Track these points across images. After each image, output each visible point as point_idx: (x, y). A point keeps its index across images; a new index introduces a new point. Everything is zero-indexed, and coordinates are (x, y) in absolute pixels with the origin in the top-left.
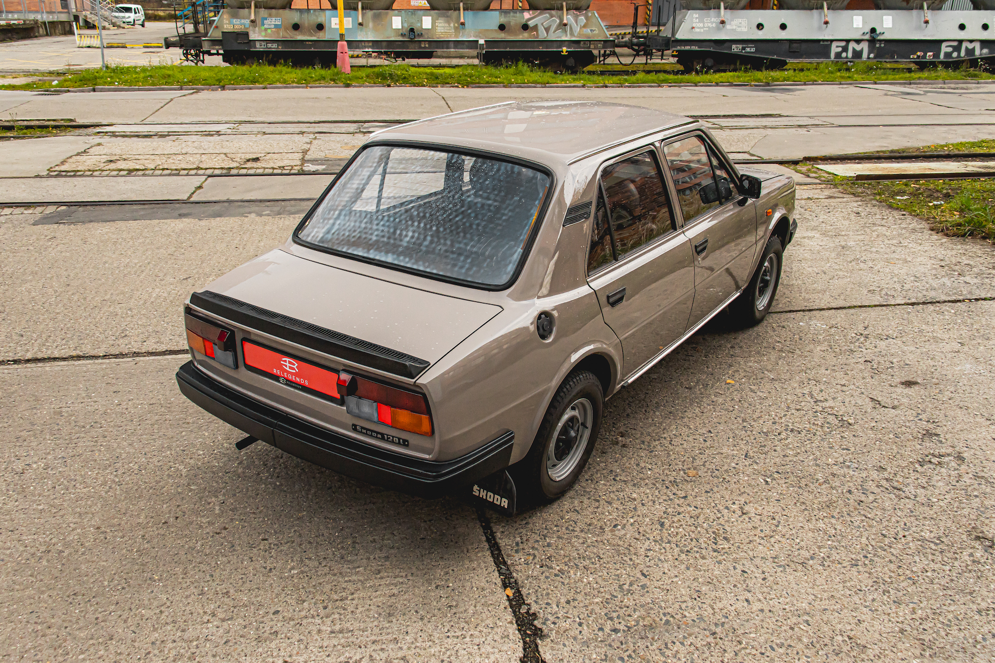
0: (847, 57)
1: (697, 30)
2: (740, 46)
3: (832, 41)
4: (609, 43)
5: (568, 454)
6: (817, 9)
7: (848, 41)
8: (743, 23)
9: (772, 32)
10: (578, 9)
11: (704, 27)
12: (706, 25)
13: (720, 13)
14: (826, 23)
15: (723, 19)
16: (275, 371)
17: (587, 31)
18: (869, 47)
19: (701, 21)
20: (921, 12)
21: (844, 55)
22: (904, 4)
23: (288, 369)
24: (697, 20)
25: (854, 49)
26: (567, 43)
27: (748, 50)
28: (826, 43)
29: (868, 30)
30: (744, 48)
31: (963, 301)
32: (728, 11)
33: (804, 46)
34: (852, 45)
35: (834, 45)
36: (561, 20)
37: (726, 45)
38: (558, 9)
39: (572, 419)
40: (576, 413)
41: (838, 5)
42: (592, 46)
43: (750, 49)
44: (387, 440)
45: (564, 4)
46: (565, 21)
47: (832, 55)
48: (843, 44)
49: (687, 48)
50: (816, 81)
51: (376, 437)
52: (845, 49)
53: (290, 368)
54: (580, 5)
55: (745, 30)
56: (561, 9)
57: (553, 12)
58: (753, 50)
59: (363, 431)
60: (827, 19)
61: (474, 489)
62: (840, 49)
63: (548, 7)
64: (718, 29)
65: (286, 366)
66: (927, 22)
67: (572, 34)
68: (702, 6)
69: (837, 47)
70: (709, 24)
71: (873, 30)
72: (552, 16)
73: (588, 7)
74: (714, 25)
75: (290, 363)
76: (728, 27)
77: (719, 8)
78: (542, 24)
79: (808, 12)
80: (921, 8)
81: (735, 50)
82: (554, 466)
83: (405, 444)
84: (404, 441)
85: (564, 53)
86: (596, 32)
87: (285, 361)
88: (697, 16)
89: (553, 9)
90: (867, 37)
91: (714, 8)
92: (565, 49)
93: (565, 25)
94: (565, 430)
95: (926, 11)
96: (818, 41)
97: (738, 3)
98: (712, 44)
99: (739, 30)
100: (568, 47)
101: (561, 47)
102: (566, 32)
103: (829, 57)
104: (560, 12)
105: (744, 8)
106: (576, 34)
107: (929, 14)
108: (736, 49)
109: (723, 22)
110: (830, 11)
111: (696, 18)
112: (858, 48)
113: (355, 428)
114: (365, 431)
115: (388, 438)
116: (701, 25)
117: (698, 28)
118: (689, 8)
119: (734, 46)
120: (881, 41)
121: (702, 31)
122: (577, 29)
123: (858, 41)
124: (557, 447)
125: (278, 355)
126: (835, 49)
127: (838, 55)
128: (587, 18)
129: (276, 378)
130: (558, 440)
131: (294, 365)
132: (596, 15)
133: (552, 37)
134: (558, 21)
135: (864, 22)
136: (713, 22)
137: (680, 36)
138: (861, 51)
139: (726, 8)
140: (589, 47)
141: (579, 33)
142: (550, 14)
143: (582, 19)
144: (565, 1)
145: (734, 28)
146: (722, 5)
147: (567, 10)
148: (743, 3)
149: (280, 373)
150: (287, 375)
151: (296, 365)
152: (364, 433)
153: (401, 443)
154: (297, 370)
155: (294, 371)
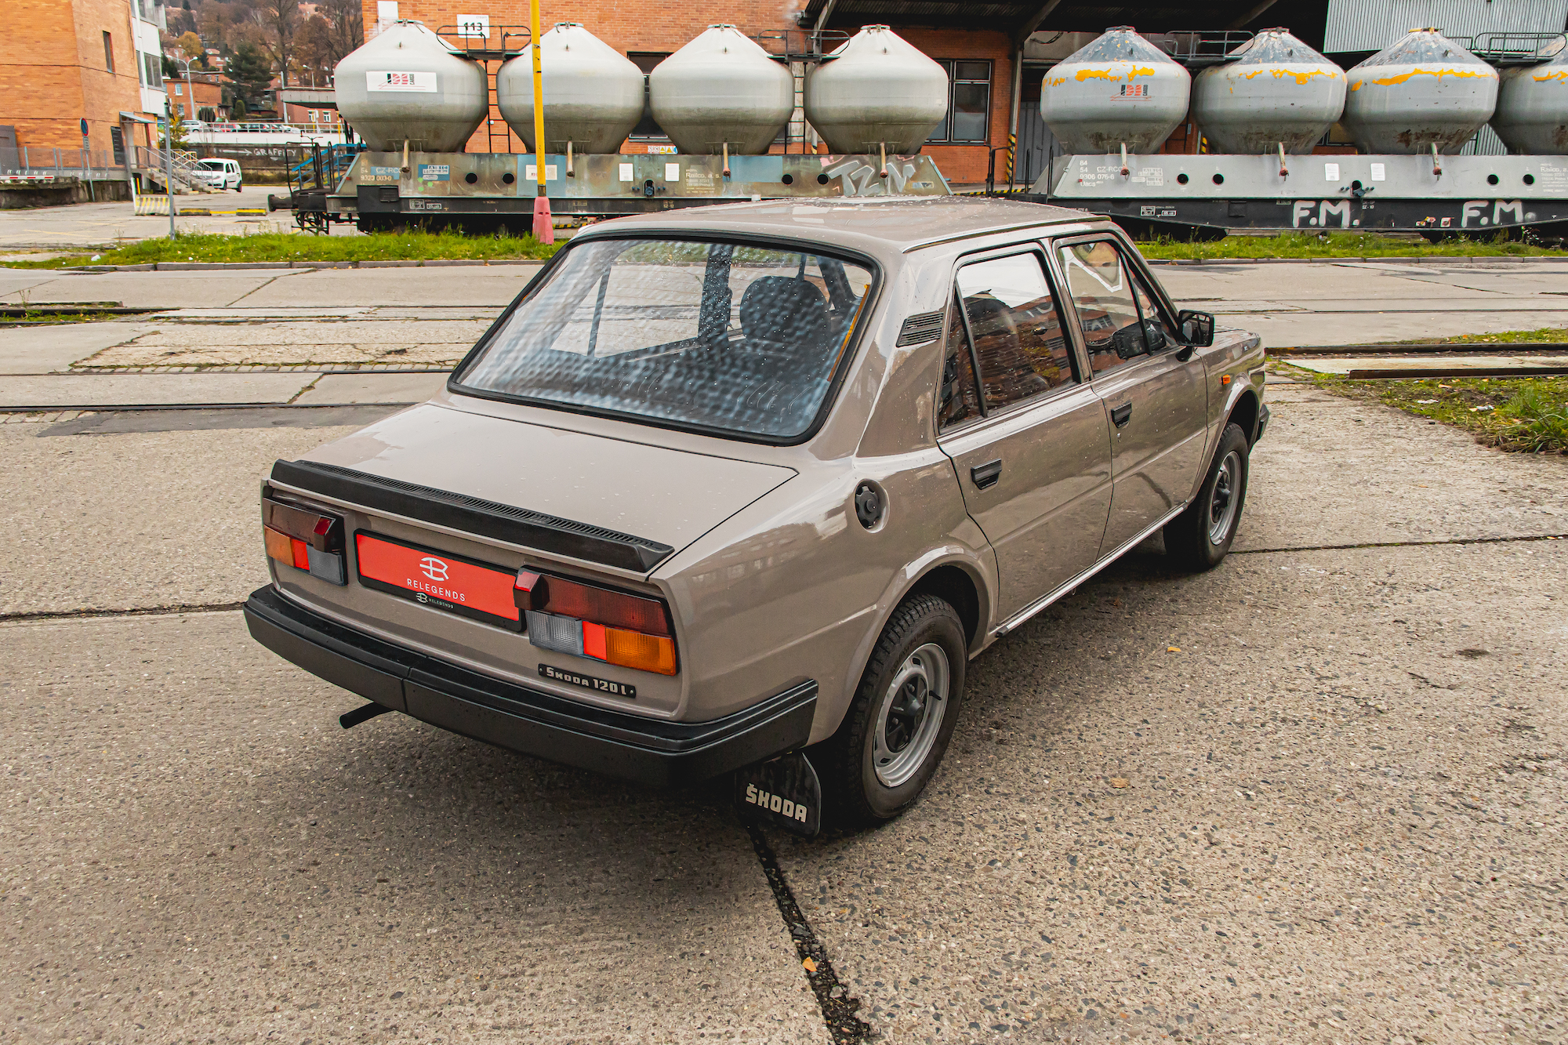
0: (1317, 225)
1: (1087, 184)
2: (1154, 208)
3: (1294, 200)
5: (909, 741)
6: (1268, 153)
7: (1318, 201)
8: (1156, 173)
9: (1200, 188)
10: (903, 152)
11: (1096, 180)
12: (1100, 176)
13: (1120, 158)
14: (1284, 173)
15: (1126, 167)
16: (409, 583)
17: (918, 185)
18: (1351, 209)
19: (1092, 171)
20: (1429, 158)
21: (1313, 221)
22: (1403, 146)
23: (431, 576)
24: (1086, 170)
25: (1328, 213)
27: (1166, 213)
28: (1284, 203)
29: (1348, 184)
30: (1158, 211)
31: (1545, 538)
32: (1133, 156)
33: (1251, 207)
34: (1324, 207)
35: (1297, 206)
36: (878, 168)
37: (1132, 206)
38: (872, 153)
39: (914, 679)
40: (921, 670)
41: (1300, 148)
43: (1169, 213)
44: (599, 689)
45: (882, 145)
46: (884, 171)
47: (1296, 222)
48: (1312, 205)
50: (1272, 257)
51: (580, 685)
52: (1315, 213)
53: (436, 574)
54: (906, 146)
55: (1160, 183)
56: (878, 152)
57: (866, 157)
58: (1173, 214)
59: (557, 675)
60: (1285, 168)
61: (749, 792)
62: (1306, 213)
63: (857, 149)
64: (1118, 182)
65: (428, 571)
66: (1438, 172)
67: (894, 189)
68: (1092, 148)
69: (1302, 209)
70: (1105, 176)
71: (1356, 185)
72: (864, 163)
73: (919, 151)
74: (1112, 177)
75: (435, 565)
76: (1134, 179)
77: (1119, 152)
78: (849, 175)
79: (1256, 157)
80: (1429, 151)
81: (1146, 214)
82: (885, 761)
83: (630, 693)
84: (628, 688)
86: (932, 186)
87: (427, 563)
88: (1086, 163)
89: (865, 153)
90: (1348, 194)
91: (1112, 152)
93: (884, 176)
94: (903, 696)
95: (1436, 156)
96: (1273, 200)
97: (1148, 145)
98: (1110, 205)
99: (1150, 183)
102: (885, 186)
103: (1290, 224)
104: (875, 157)
105: (1156, 152)
106: (900, 190)
107: (1441, 161)
108: (1146, 212)
109: (1125, 172)
110: (1290, 157)
111: (1085, 166)
112: (1334, 210)
113: (542, 672)
114: (559, 676)
115: (600, 685)
116: (1092, 177)
117: (1089, 181)
118: (1072, 151)
119: (1143, 208)
120: (1369, 200)
121: (1094, 185)
122: (902, 183)
123: (1334, 201)
124: (890, 725)
125: (417, 553)
126: (1299, 212)
127: (1304, 222)
128: (918, 166)
129: (410, 595)
130: (892, 714)
131: (442, 567)
132: (932, 161)
133: (864, 193)
134: (873, 170)
135: (1342, 172)
136: (1111, 172)
137: (1060, 192)
138: (1340, 216)
139: (1129, 152)
141: (906, 189)
142: (860, 160)
143: (910, 167)
144: (883, 140)
145: (1143, 180)
146: (1123, 147)
147: (887, 154)
148: (1155, 144)
149: (418, 585)
150: (430, 589)
151: (446, 567)
152: (559, 679)
153: (623, 692)
154: (447, 577)
155: (442, 579)
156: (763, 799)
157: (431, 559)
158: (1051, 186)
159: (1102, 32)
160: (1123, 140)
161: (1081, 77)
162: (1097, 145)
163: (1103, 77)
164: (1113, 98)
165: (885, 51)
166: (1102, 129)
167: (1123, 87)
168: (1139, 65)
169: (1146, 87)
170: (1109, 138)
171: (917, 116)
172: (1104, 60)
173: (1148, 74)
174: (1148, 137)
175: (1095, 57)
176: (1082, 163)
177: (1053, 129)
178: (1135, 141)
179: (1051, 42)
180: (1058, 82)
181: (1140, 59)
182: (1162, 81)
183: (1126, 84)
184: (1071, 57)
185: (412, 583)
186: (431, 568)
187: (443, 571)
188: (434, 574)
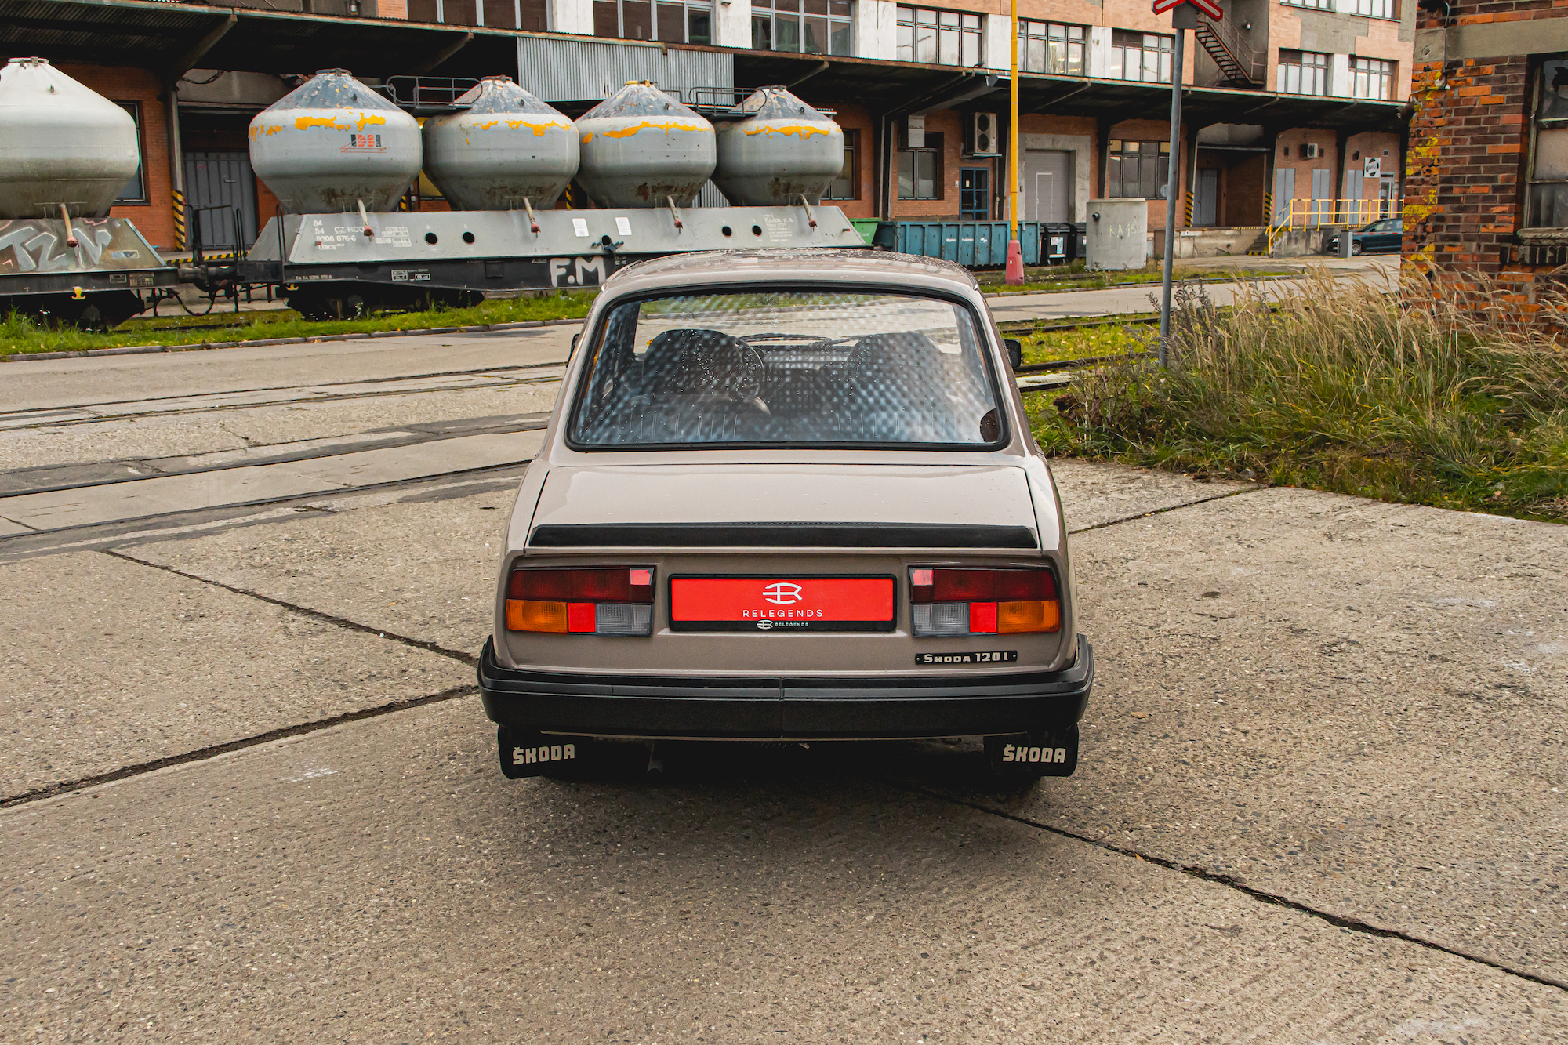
0: (576, 283)
1: (327, 247)
2: (405, 272)
3: (549, 258)
4: (166, 276)
6: (515, 208)
7: (573, 258)
8: (401, 233)
9: (450, 248)
10: (89, 215)
11: (336, 242)
12: (339, 238)
13: (361, 217)
14: (535, 230)
15: (368, 227)
16: (747, 614)
17: (120, 255)
18: (605, 265)
19: (329, 232)
20: (668, 211)
21: (571, 279)
22: (641, 199)
23: (778, 601)
24: (322, 231)
25: (584, 270)
26: (81, 278)
27: (419, 277)
28: (540, 262)
29: (598, 240)
30: (411, 275)
31: (1144, 515)
32: (371, 213)
33: (508, 267)
34: (580, 264)
35: (553, 264)
36: (62, 236)
37: (381, 270)
38: (50, 216)
41: (545, 203)
42: (133, 282)
43: (422, 277)
44: (981, 662)
45: (63, 206)
46: (71, 238)
47: (554, 281)
48: (567, 262)
49: (314, 278)
51: (962, 662)
52: (571, 270)
54: (93, 208)
55: (408, 244)
56: (58, 215)
57: (43, 222)
58: (427, 277)
59: (936, 660)
60: (535, 224)
61: (1006, 753)
62: (563, 271)
63: (28, 212)
64: (360, 244)
66: (679, 225)
67: (88, 260)
68: (323, 206)
69: (559, 267)
70: (345, 237)
71: (606, 240)
72: (41, 230)
73: (107, 213)
74: (353, 238)
75: (783, 589)
76: (378, 240)
77: (356, 209)
78: (23, 245)
79: (502, 214)
80: (666, 204)
81: (398, 279)
83: (1012, 657)
84: (1010, 653)
85: (79, 297)
86: (137, 256)
87: (772, 590)
88: (320, 223)
89: (42, 217)
90: (600, 250)
91: (348, 211)
92: (78, 290)
93: (73, 245)
95: (674, 209)
96: (529, 259)
97: (386, 202)
98: (357, 270)
99: (397, 244)
100: (84, 286)
101: (69, 286)
102: (76, 258)
103: (548, 283)
104: (56, 222)
105: (397, 208)
106: (97, 262)
107: (679, 214)
108: (398, 276)
109: (368, 233)
110: (537, 212)
111: (320, 227)
112: (590, 267)
113: (920, 660)
114: (940, 660)
115: (982, 658)
116: (331, 239)
117: (328, 243)
118: (302, 210)
119: (394, 273)
120: (621, 255)
121: (334, 248)
122: (97, 253)
123: (588, 258)
125: (756, 583)
126: (556, 271)
127: (562, 280)
128: (113, 231)
129: (751, 626)
131: (794, 589)
132: (131, 225)
133: (48, 267)
134: (56, 238)
135: (590, 228)
136: (349, 234)
137: (296, 257)
138: (596, 272)
139: (367, 210)
140: (128, 284)
141: (103, 260)
142: (35, 226)
143: (104, 234)
144: (63, 200)
145: (389, 241)
146: (361, 204)
147: (71, 218)
148: (393, 201)
149: (759, 614)
150: (776, 614)
151: (799, 588)
152: (938, 663)
153: (1006, 658)
154: (800, 598)
155: (793, 601)
156: (1022, 754)
157: (778, 585)
158: (285, 251)
159: (315, 74)
160: (360, 196)
161: (302, 125)
162: (329, 203)
163: (329, 126)
164: (344, 149)
165: (52, 90)
166: (336, 184)
167: (353, 137)
168: (369, 113)
169: (378, 137)
170: (343, 194)
171: (106, 170)
172: (324, 106)
173: (377, 124)
174: (386, 192)
175: (312, 103)
176: (315, 223)
177: (269, 184)
178: (373, 197)
179: (208, 82)
180: (272, 131)
181: (365, 106)
182: (394, 130)
183: (357, 134)
184: (282, 102)
185: (750, 614)
186: (779, 593)
187: (795, 593)
188: (783, 598)
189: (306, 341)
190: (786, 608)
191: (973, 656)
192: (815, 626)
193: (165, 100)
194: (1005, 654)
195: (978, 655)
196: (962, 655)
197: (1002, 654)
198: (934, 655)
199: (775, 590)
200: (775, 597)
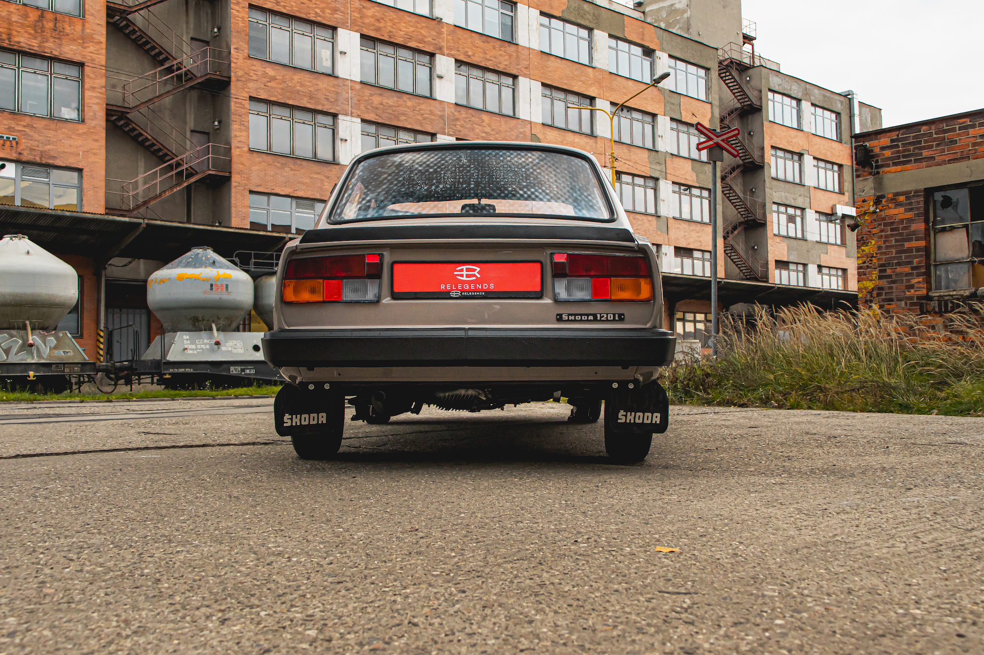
1: (191, 352)
2: (239, 368)
4: (88, 367)
8: (238, 344)
10: (44, 328)
11: (197, 349)
12: (199, 346)
13: (213, 334)
15: (217, 340)
16: (443, 288)
17: (60, 353)
19: (193, 343)
23: (464, 278)
24: (189, 342)
26: (34, 366)
27: (248, 371)
30: (243, 370)
32: (220, 332)
36: (25, 340)
37: (224, 366)
38: (19, 328)
42: (67, 370)
43: (250, 371)
44: (600, 320)
45: (28, 322)
46: (31, 341)
49: (182, 370)
51: (588, 320)
54: (46, 325)
55: (241, 351)
56: (24, 328)
57: (14, 332)
58: (253, 371)
59: (571, 318)
61: (620, 416)
63: (6, 326)
64: (212, 350)
67: (40, 355)
68: (191, 327)
70: (203, 346)
72: (12, 336)
73: (57, 327)
74: (208, 347)
75: (468, 270)
76: (223, 348)
77: (211, 329)
81: (234, 372)
83: (621, 318)
84: (620, 315)
85: (32, 378)
86: (71, 354)
88: (188, 337)
89: (14, 329)
91: (205, 330)
92: (31, 373)
93: (31, 345)
97: (230, 325)
98: (208, 366)
99: (235, 351)
100: (35, 371)
101: (26, 371)
102: (32, 354)
104: (22, 332)
105: (237, 329)
106: (45, 357)
108: (234, 371)
109: (217, 343)
111: (187, 340)
113: (559, 318)
114: (573, 318)
115: (601, 317)
116: (194, 347)
117: (191, 349)
118: (175, 330)
119: (232, 368)
121: (195, 352)
122: (46, 351)
125: (450, 267)
128: (58, 339)
129: (444, 295)
131: (475, 270)
132: (69, 335)
133: (14, 359)
134: (21, 342)
136: (206, 344)
137: (171, 357)
139: (218, 330)
140: (64, 371)
141: (49, 355)
142: (9, 334)
143: (52, 340)
144: (28, 319)
145: (230, 349)
146: (214, 326)
147: (32, 329)
148: (234, 325)
149: (451, 287)
150: (462, 287)
151: (478, 269)
152: (572, 320)
153: (617, 318)
154: (479, 276)
155: (474, 278)
156: (630, 417)
157: (464, 267)
158: (164, 353)
159: (190, 250)
160: (213, 321)
161: (181, 278)
162: (194, 325)
163: (196, 279)
164: (205, 292)
165: (28, 253)
166: (200, 314)
167: (212, 285)
168: (222, 272)
169: (227, 286)
170: (203, 320)
171: (57, 300)
172: (195, 267)
173: (228, 278)
174: (230, 319)
175: (188, 265)
176: (185, 337)
177: (158, 315)
178: (222, 322)
179: (125, 265)
180: (162, 281)
181: (221, 267)
182: (237, 282)
183: (214, 283)
184: (170, 265)
185: (446, 287)
186: (465, 273)
187: (476, 273)
188: (467, 276)
189: (173, 400)
190: (469, 282)
191: (595, 316)
192: (489, 295)
193: (98, 276)
194: (617, 315)
195: (599, 315)
196: (588, 315)
197: (614, 315)
198: (569, 315)
199: (462, 270)
200: (462, 275)
